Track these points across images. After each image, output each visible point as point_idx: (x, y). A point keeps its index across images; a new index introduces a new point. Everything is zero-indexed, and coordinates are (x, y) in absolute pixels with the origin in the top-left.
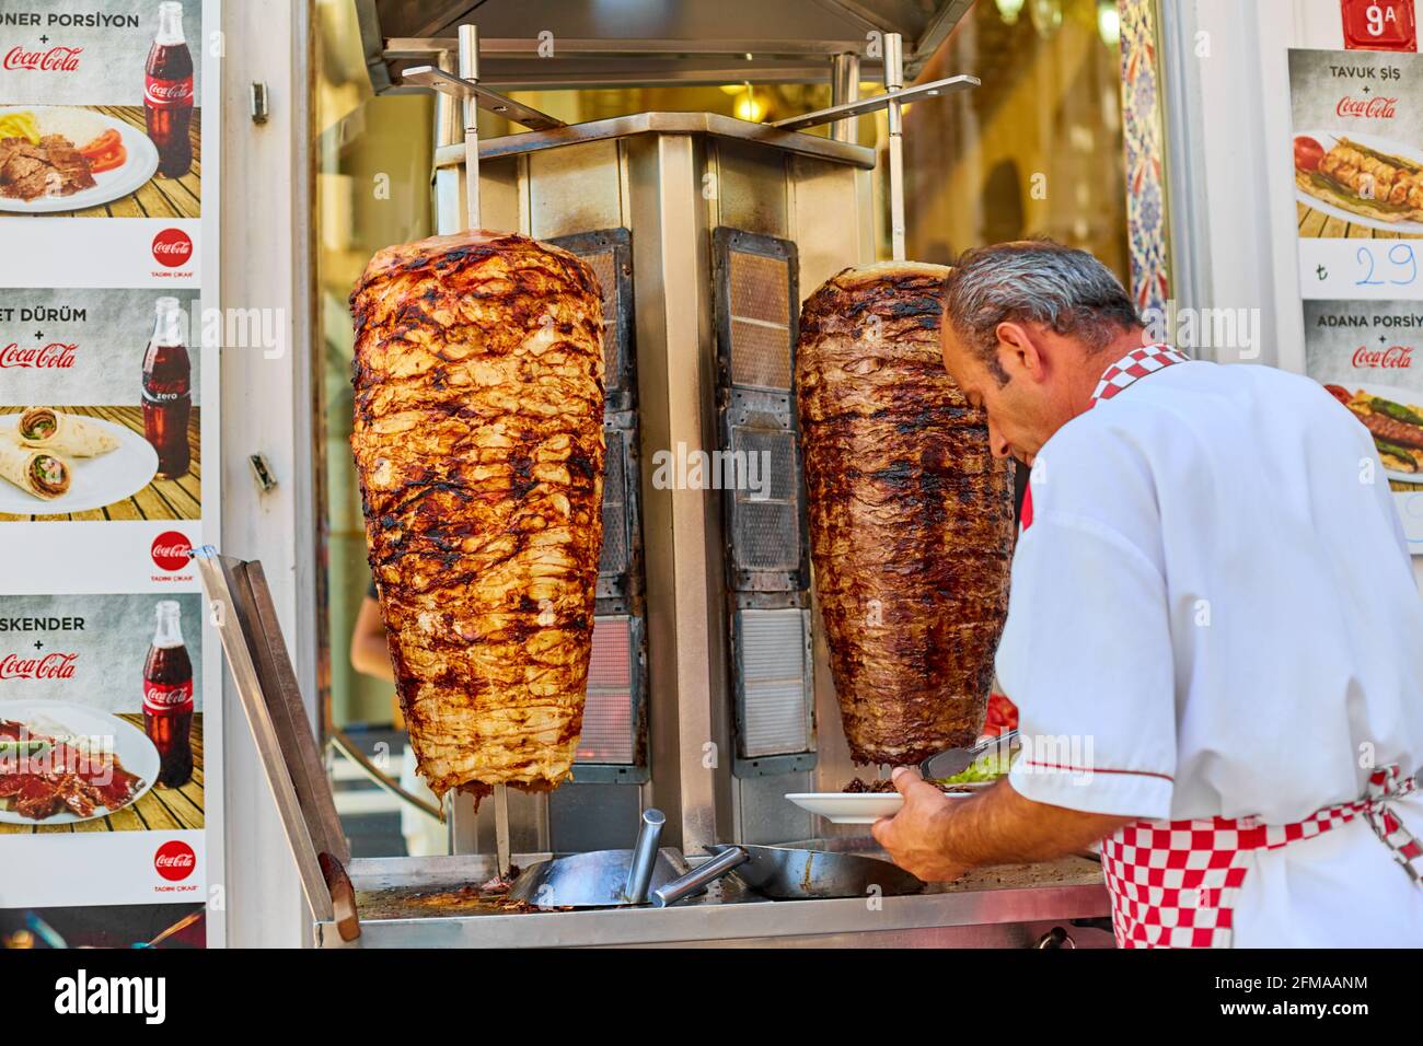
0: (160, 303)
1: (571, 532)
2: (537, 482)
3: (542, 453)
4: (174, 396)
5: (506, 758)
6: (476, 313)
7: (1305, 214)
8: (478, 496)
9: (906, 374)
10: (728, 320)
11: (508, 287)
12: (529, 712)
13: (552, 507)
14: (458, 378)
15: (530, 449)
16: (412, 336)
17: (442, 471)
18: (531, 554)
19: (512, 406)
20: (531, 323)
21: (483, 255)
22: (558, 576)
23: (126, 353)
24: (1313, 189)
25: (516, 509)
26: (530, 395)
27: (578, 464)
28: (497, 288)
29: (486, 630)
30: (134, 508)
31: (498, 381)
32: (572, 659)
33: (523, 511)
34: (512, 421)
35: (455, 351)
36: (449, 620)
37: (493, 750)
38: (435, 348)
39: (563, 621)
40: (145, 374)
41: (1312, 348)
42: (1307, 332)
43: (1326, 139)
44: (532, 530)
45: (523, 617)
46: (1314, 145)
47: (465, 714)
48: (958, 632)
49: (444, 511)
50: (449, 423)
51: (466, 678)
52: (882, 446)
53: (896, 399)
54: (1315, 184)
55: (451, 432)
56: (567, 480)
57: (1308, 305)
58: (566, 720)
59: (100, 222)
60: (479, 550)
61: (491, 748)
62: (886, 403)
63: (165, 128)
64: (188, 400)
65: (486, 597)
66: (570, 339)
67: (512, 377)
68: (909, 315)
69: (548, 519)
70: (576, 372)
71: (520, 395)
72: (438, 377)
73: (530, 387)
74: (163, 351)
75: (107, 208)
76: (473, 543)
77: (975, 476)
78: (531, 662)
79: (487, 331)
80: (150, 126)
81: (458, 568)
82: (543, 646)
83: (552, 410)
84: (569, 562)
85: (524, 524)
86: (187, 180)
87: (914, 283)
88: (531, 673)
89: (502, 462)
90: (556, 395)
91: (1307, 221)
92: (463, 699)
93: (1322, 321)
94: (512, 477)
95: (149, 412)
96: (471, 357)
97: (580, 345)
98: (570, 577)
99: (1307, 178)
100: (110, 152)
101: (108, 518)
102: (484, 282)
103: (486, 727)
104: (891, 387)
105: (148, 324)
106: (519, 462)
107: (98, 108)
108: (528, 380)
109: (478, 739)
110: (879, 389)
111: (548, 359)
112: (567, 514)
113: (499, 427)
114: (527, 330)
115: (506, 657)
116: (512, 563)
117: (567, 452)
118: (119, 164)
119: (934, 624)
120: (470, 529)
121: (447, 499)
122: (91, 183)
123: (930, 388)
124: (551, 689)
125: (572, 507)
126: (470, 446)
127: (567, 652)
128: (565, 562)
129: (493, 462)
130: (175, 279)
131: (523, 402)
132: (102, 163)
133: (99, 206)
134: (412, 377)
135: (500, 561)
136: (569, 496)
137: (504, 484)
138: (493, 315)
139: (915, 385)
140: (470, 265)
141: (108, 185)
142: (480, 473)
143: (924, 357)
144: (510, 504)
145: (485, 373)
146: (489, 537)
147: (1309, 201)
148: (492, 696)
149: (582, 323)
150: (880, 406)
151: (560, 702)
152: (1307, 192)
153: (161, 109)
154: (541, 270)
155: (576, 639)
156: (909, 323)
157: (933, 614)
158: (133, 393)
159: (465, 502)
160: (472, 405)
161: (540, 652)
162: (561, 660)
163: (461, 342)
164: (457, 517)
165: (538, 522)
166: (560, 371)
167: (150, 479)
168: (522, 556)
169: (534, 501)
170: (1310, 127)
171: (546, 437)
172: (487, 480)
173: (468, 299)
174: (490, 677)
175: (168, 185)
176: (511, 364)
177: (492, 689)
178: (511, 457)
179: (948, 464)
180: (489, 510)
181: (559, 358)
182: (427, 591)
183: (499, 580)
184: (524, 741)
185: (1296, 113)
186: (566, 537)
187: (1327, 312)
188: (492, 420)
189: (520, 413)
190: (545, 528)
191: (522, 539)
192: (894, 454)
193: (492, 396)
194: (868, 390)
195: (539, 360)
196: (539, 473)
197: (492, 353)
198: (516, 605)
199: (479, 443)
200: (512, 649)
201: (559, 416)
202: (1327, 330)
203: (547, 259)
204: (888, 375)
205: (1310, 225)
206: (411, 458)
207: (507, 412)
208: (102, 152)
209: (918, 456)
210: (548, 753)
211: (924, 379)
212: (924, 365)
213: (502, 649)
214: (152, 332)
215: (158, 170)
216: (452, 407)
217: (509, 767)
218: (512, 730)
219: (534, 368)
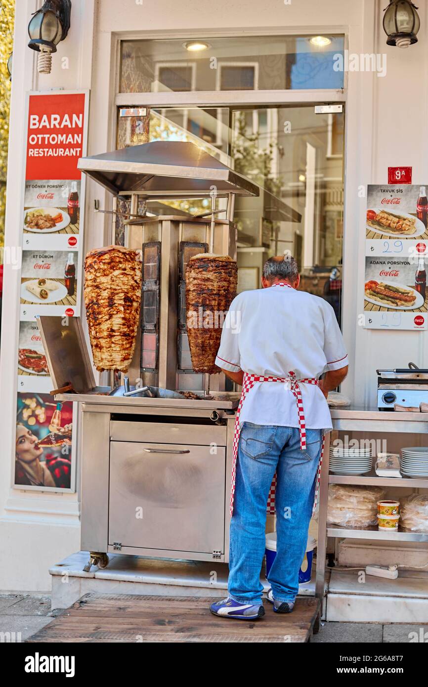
0: (69, 254)
1: (124, 315)
2: (115, 303)
3: (116, 297)
4: (72, 276)
5: (108, 364)
6: (102, 266)
7: (368, 232)
8: (102, 306)
9: (199, 282)
10: (182, 264)
11: (109, 261)
12: (113, 354)
13: (119, 309)
14: (98, 281)
15: (113, 296)
16: (91, 271)
17: (95, 300)
18: (113, 319)
19: (109, 287)
20: (115, 269)
21: (105, 253)
22: (120, 324)
23: (62, 266)
24: (372, 225)
25: (110, 309)
26: (113, 284)
27: (127, 299)
28: (107, 261)
29: (103, 335)
30: (62, 302)
31: (106, 281)
32: (124, 343)
33: (111, 310)
34: (109, 290)
35: (98, 275)
36: (96, 333)
37: (105, 362)
38: (94, 274)
39: (122, 334)
40: (66, 271)
41: (367, 270)
42: (366, 265)
43: (377, 211)
44: (113, 314)
45: (111, 333)
46: (373, 212)
47: (100, 353)
48: (209, 343)
49: (95, 309)
50: (96, 290)
51: (99, 346)
52: (194, 298)
53: (197, 287)
54: (372, 224)
55: (96, 292)
56: (123, 303)
57: (367, 258)
58: (123, 356)
59: (57, 235)
60: (101, 318)
61: (105, 361)
62: (195, 288)
63: (72, 212)
64: (75, 278)
65: (103, 328)
66: (125, 272)
67: (109, 281)
68: (202, 268)
69: (117, 312)
70: (127, 279)
71: (111, 284)
72: (95, 280)
73: (113, 283)
74: (69, 266)
75: (59, 232)
76: (100, 316)
77: (215, 306)
78: (113, 343)
79: (104, 271)
80: (69, 211)
81: (97, 322)
82: (116, 340)
83: (119, 288)
84: (123, 321)
85: (111, 313)
86: (76, 225)
87: (204, 260)
88: (113, 345)
89: (106, 299)
90: (121, 284)
91: (369, 234)
92: (99, 350)
93: (371, 263)
94: (109, 302)
95: (66, 280)
96: (101, 276)
97: (128, 273)
98: (124, 324)
99: (370, 222)
100: (60, 218)
101: (56, 304)
102: (104, 260)
103: (104, 357)
104: (196, 284)
105: (66, 259)
106: (111, 300)
107: (57, 208)
108: (113, 281)
109: (102, 359)
110: (194, 285)
111: (119, 276)
112: (123, 310)
113: (106, 291)
114: (114, 270)
115: (107, 341)
116: (109, 321)
117: (123, 297)
118: (62, 221)
119: (203, 340)
120: (99, 313)
121: (96, 307)
122: (55, 226)
123: (204, 285)
124: (118, 349)
125: (125, 309)
126: (100, 295)
127: (123, 341)
128: (122, 321)
129: (104, 299)
130: (73, 248)
131: (112, 286)
132: (58, 221)
133: (57, 231)
134: (90, 280)
135: (106, 321)
136: (124, 307)
137: (107, 304)
138: (106, 267)
139: (201, 284)
140: (102, 256)
141: (59, 226)
142: (102, 301)
143: (203, 278)
144: (108, 308)
145: (104, 279)
146: (104, 315)
147: (370, 229)
148: (104, 350)
149: (130, 268)
150: (194, 289)
151: (121, 352)
152: (370, 226)
153: (71, 208)
154: (118, 257)
155: (126, 339)
156: (201, 270)
157: (203, 338)
158: (63, 276)
159: (99, 307)
160: (101, 286)
161: (115, 341)
162: (121, 343)
163: (99, 273)
164: (97, 311)
165: (115, 312)
166: (122, 279)
167: (65, 296)
168: (111, 320)
169: (115, 308)
170: (373, 207)
171: (117, 294)
172: (104, 303)
173: (101, 263)
174: (104, 346)
175: (72, 226)
176: (109, 278)
177: (104, 348)
178: (109, 298)
179: (208, 303)
180: (104, 310)
181: (121, 276)
182: (93, 326)
183: (106, 325)
184: (112, 360)
185: (369, 203)
186: (123, 316)
187: (373, 260)
188: (105, 290)
189: (111, 288)
190: (117, 314)
191: (111, 316)
192: (196, 300)
193: (105, 285)
194: (192, 285)
195: (116, 277)
196: (115, 301)
197: (105, 275)
198: (109, 330)
199: (102, 295)
200: (108, 340)
201: (121, 289)
202: (373, 265)
203: (120, 254)
204: (195, 282)
205: (370, 235)
206: (90, 297)
207: (108, 288)
208: (58, 218)
209: (201, 301)
210: (118, 363)
211: (203, 283)
212: (203, 279)
213: (106, 340)
214: (67, 261)
215: (70, 222)
216: (97, 287)
217: (109, 366)
218: (109, 358)
219: (115, 279)
